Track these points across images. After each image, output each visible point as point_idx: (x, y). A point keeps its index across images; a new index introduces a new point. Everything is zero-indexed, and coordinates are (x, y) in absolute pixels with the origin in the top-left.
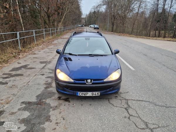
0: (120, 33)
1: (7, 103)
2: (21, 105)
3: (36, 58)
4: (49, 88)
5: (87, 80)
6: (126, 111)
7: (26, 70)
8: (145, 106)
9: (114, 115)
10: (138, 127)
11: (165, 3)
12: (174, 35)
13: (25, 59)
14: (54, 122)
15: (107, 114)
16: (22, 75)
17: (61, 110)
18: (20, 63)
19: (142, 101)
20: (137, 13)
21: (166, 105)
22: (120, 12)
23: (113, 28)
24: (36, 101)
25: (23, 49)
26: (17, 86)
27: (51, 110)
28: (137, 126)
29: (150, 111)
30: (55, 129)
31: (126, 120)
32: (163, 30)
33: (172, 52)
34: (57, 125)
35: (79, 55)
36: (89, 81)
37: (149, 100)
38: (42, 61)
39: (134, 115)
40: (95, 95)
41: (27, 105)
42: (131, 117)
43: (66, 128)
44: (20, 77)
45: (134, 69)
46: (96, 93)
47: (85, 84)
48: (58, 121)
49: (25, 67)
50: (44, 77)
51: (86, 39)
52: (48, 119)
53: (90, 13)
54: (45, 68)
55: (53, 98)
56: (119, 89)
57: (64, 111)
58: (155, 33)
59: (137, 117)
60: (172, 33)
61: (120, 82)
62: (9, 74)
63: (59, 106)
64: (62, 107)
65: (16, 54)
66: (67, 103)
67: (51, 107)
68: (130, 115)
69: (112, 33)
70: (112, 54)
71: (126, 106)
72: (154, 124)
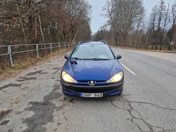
0: (122, 46)
1: (16, 103)
2: (28, 105)
3: (50, 65)
4: (56, 90)
5: (90, 81)
6: (129, 113)
7: (40, 74)
8: (148, 108)
9: (117, 116)
10: (142, 130)
11: (160, 22)
12: (169, 48)
13: (41, 66)
14: (56, 122)
15: (109, 115)
16: (35, 78)
17: (64, 110)
18: (36, 69)
19: (145, 103)
20: (137, 31)
21: (169, 107)
22: (122, 30)
23: (116, 43)
24: (43, 101)
25: (41, 59)
26: (29, 88)
27: (55, 110)
28: (140, 130)
29: (153, 114)
30: (56, 130)
31: (129, 122)
32: (159, 45)
33: (169, 61)
34: (59, 126)
35: (84, 59)
36: (92, 82)
37: (151, 103)
38: (55, 67)
39: (136, 117)
40: (98, 97)
41: (34, 105)
42: (134, 119)
43: (67, 130)
44: (33, 80)
45: (135, 74)
46: (99, 94)
47: (88, 85)
48: (60, 122)
49: (39, 72)
50: (54, 80)
51: (91, 46)
52: (51, 119)
53: (98, 32)
54: (57, 73)
55: (59, 98)
56: (121, 90)
57: (67, 111)
58: (153, 47)
59: (140, 119)
60: (167, 47)
61: (123, 84)
62: (24, 78)
63: (64, 107)
64: (66, 108)
65: (34, 62)
66: (71, 104)
67: (56, 108)
68: (133, 117)
69: (116, 46)
70: (115, 58)
71: (128, 108)
72: (158, 127)
